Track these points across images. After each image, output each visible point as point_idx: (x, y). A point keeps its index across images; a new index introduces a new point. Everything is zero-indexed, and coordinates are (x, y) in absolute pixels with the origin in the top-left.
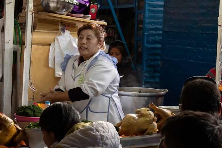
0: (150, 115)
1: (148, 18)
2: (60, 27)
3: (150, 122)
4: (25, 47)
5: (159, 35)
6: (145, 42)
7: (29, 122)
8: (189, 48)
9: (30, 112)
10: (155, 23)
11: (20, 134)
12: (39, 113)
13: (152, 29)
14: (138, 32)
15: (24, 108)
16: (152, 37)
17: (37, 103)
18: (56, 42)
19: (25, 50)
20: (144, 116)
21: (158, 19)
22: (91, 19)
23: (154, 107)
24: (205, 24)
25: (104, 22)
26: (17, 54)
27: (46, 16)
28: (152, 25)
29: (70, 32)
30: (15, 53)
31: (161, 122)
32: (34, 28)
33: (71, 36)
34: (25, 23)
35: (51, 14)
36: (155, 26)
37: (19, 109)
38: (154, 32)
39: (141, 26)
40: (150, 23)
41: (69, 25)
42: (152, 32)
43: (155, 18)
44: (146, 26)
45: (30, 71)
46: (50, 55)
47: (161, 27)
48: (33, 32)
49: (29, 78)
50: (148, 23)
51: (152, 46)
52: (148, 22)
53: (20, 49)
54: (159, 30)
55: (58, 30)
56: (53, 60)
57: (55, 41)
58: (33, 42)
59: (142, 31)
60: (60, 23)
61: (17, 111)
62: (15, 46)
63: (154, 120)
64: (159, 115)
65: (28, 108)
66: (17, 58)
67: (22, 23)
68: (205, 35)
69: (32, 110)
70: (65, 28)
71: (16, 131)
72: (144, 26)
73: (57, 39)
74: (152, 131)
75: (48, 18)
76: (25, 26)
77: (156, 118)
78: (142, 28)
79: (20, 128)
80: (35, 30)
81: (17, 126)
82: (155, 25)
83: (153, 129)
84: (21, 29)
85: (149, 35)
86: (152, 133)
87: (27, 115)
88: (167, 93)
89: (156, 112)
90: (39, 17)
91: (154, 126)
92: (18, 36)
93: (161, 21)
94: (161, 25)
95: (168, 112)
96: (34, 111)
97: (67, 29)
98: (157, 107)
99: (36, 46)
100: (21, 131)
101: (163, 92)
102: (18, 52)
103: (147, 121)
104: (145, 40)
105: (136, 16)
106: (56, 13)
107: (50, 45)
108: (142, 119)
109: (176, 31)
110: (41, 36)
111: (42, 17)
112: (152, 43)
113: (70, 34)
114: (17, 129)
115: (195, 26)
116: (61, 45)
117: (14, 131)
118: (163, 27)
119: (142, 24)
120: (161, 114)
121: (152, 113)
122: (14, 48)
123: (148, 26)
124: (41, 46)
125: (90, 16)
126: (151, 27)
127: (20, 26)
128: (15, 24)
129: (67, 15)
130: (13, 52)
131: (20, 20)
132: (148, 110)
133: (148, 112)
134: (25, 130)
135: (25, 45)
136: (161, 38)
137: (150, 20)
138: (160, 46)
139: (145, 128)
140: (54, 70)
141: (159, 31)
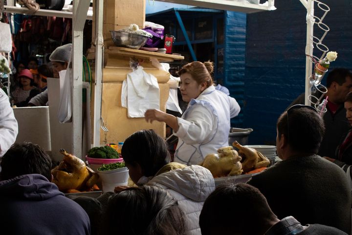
0: (234, 154)
1: (229, 53)
2: (131, 63)
3: (234, 162)
4: (95, 84)
5: (241, 71)
6: (226, 80)
7: (102, 164)
8: (275, 84)
9: (103, 154)
10: (237, 59)
11: (93, 177)
12: (112, 154)
13: (233, 65)
14: (218, 69)
15: (95, 149)
16: (234, 73)
17: (110, 144)
18: (128, 79)
19: (96, 87)
20: (227, 156)
21: (240, 54)
22: (166, 53)
23: (238, 146)
24: (292, 58)
25: (180, 56)
26: (87, 92)
27: (117, 51)
28: (234, 61)
29: (143, 68)
30: (84, 91)
31: (246, 162)
32: (104, 64)
33: (144, 72)
34: (94, 60)
35: (123, 49)
36: (236, 62)
37: (91, 150)
38: (236, 68)
39: (221, 62)
40: (231, 59)
41: (142, 60)
42: (233, 68)
43: (237, 53)
44: (226, 62)
45: (101, 109)
46: (122, 93)
47: (243, 62)
48: (104, 69)
49: (101, 118)
50: (228, 59)
51: (234, 84)
52: (228, 57)
53: (90, 86)
54: (241, 65)
55: (129, 66)
56: (126, 99)
57: (126, 78)
58: (104, 80)
59: (222, 68)
60: (130, 59)
61: (89, 153)
62: (84, 82)
63: (238, 159)
64: (244, 154)
65: (101, 149)
66: (86, 96)
67: (92, 60)
68: (292, 70)
69: (105, 152)
70: (137, 64)
71: (88, 174)
72: (225, 61)
73: (130, 76)
74: (236, 172)
75: (119, 52)
76: (94, 62)
77: (240, 157)
78: (222, 64)
79: (92, 171)
80: (106, 67)
81: (88, 168)
82: (236, 60)
83: (237, 170)
84: (91, 66)
85: (230, 72)
86: (236, 174)
87: (100, 156)
88: (251, 133)
89: (240, 151)
90: (110, 52)
91: (238, 165)
92: (87, 74)
93: (243, 56)
94: (243, 60)
95: (254, 151)
96: (107, 153)
97: (140, 65)
98: (241, 146)
99: (107, 84)
100: (94, 174)
101: (247, 131)
102: (88, 90)
103: (230, 161)
104: (226, 78)
105: (216, 51)
106: (128, 48)
107: (122, 82)
108: (225, 159)
109: (260, 66)
110: (112, 73)
111: (113, 52)
112: (234, 81)
113: (143, 70)
114: (89, 171)
115: (280, 60)
116: (134, 82)
117: (86, 174)
118: (246, 63)
119: (222, 60)
120: (246, 154)
121: (236, 152)
122: (83, 86)
123: (228, 62)
124: (112, 84)
125: (165, 49)
126: (233, 63)
127: (89, 63)
128: (84, 61)
129: (140, 49)
130: (83, 89)
131: (89, 57)
132: (231, 149)
133: (231, 151)
134: (98, 172)
135: (96, 82)
136: (244, 74)
137: (231, 55)
138: (242, 83)
139: (228, 168)
140: (127, 110)
141: (241, 67)
